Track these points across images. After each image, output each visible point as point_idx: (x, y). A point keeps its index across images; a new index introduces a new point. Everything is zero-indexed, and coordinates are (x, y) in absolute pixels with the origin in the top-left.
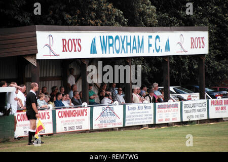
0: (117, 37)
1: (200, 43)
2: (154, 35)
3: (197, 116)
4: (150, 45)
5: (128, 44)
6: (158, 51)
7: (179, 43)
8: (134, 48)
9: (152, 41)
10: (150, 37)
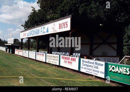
0: (33, 31)
1: (65, 25)
2: (43, 27)
3: (53, 62)
4: (41, 31)
5: (35, 32)
6: (44, 33)
7: (53, 28)
8: (37, 33)
9: (42, 30)
10: (41, 28)
